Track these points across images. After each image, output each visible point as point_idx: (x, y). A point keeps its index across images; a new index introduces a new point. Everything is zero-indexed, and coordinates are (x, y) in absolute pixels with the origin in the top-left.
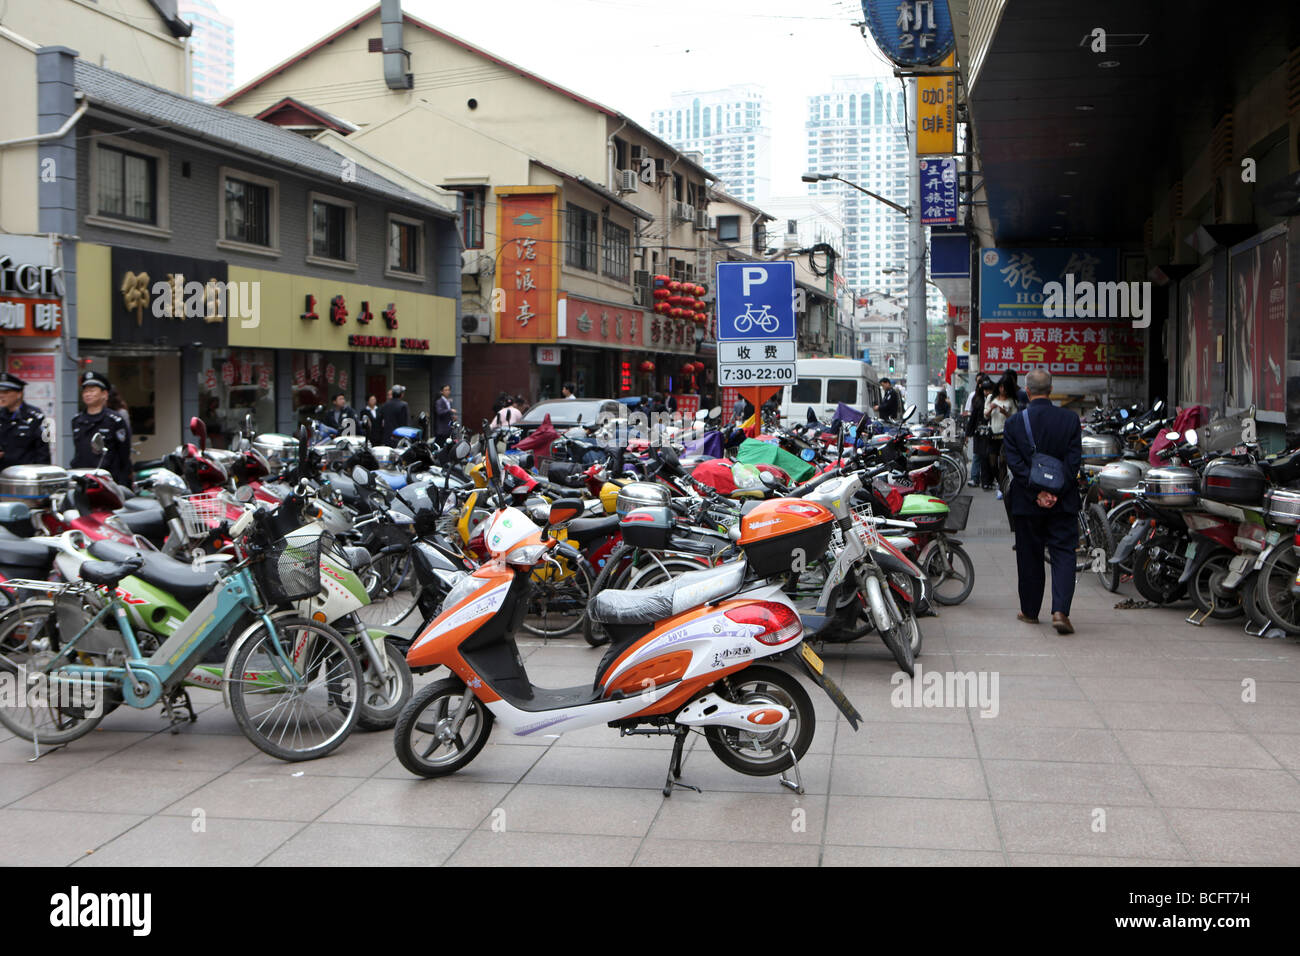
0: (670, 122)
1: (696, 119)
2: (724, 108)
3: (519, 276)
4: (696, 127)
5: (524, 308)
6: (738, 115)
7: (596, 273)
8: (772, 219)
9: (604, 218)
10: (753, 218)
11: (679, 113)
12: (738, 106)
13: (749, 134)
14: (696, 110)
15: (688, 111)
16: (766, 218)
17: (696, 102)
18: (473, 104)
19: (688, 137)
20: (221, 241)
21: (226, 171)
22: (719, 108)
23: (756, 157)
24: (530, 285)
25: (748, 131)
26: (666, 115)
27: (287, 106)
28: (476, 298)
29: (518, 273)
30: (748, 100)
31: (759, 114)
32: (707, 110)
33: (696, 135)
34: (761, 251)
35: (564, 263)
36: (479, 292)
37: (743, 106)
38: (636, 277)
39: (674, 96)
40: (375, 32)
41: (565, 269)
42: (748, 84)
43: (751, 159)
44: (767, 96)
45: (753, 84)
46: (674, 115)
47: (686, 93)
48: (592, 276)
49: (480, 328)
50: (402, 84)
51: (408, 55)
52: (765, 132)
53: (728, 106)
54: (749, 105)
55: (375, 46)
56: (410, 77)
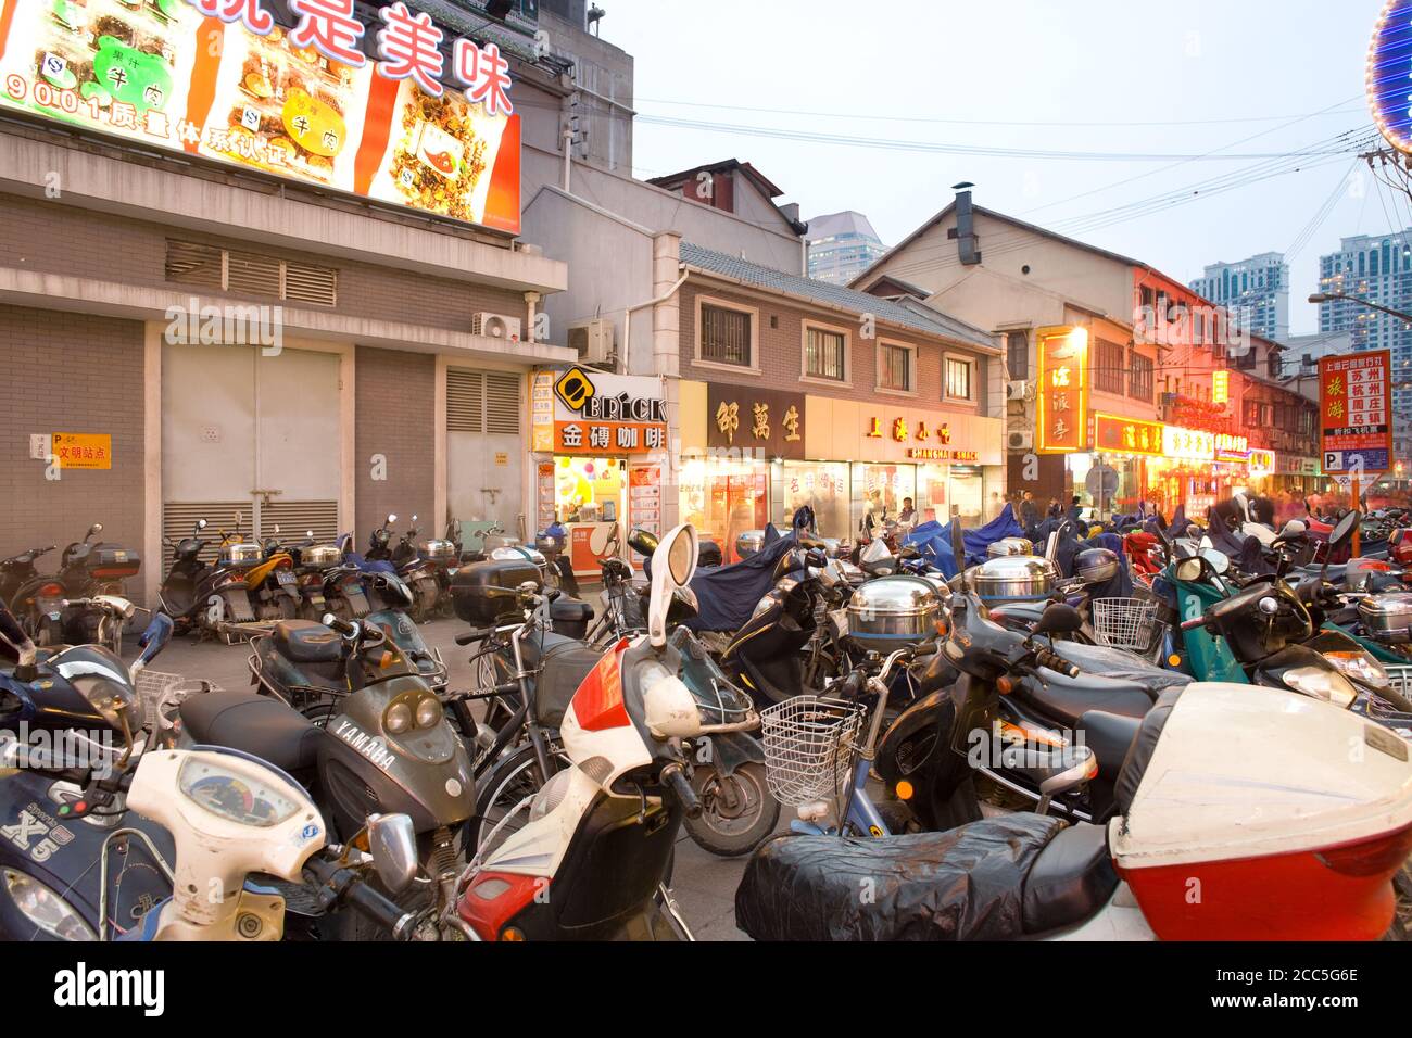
0: (1205, 289)
1: (1226, 285)
2: (1249, 275)
3: (1056, 400)
4: (1226, 291)
5: (1059, 425)
6: (1260, 278)
7: (1123, 394)
8: (1286, 349)
9: (1129, 350)
10: (1267, 349)
11: (1212, 282)
12: (1261, 271)
13: (1270, 293)
14: (1226, 278)
15: (1219, 280)
16: (1280, 348)
17: (1226, 272)
18: (1026, 270)
19: (1219, 299)
20: (803, 378)
21: (806, 323)
22: (1245, 275)
23: (1276, 316)
24: (1065, 406)
25: (1269, 290)
26: (1201, 284)
27: (884, 282)
28: (1021, 418)
29: (1055, 397)
30: (1269, 266)
31: (1278, 276)
32: (1235, 277)
33: (1226, 297)
34: (1275, 376)
35: (1093, 386)
36: (1023, 414)
37: (1265, 271)
38: (1158, 398)
39: (1207, 269)
40: (952, 224)
41: (1094, 391)
42: (1269, 254)
43: (1271, 313)
44: (1285, 261)
45: (1273, 253)
46: (1208, 283)
47: (1220, 265)
48: (1119, 397)
49: (1024, 442)
50: (971, 259)
51: (976, 237)
52: (1284, 290)
53: (1252, 273)
54: (1270, 270)
55: (952, 234)
56: (979, 254)
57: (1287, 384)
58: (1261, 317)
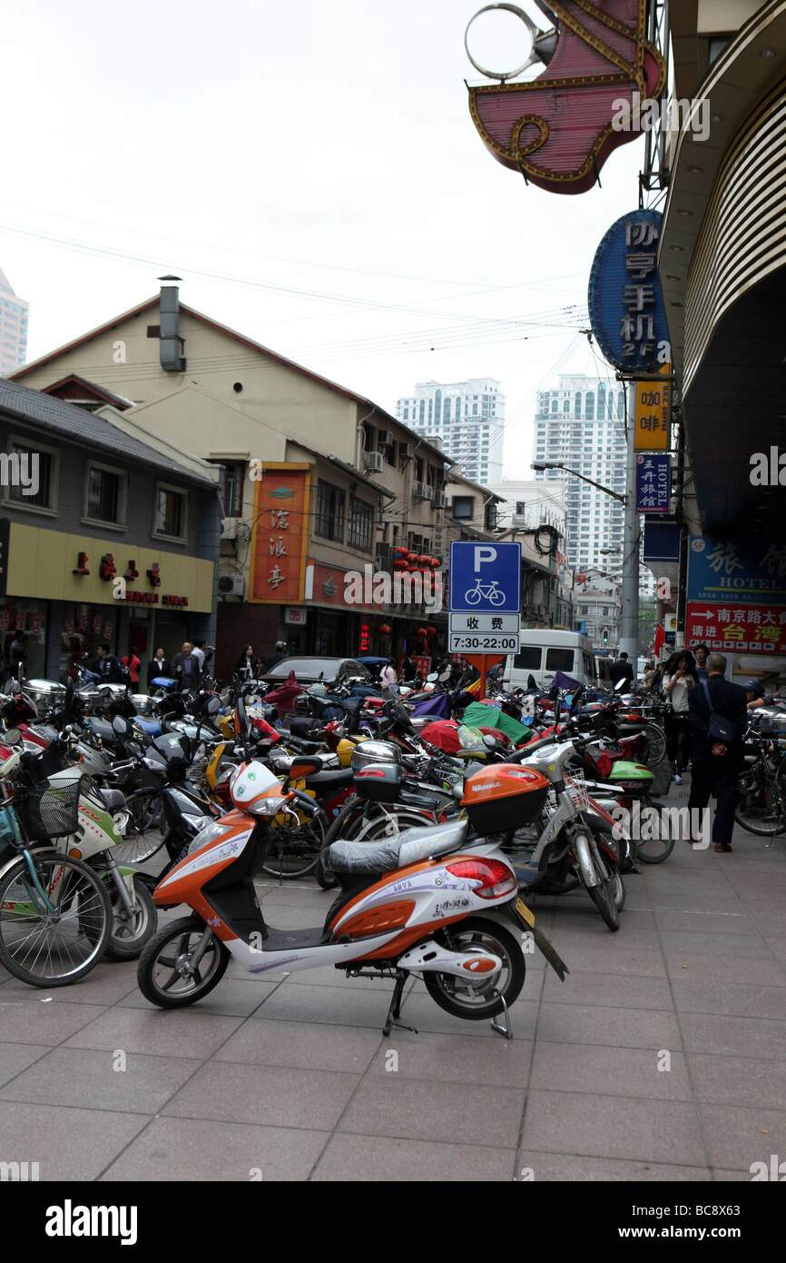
0: (414, 410)
1: (438, 407)
2: (463, 399)
3: (273, 543)
4: (438, 415)
5: (275, 572)
6: (475, 406)
7: (342, 543)
8: (503, 501)
9: (351, 495)
10: (485, 499)
11: (423, 402)
12: (476, 398)
13: (485, 424)
14: (438, 400)
15: (431, 401)
16: (497, 499)
17: (438, 393)
18: (238, 387)
19: (430, 423)
20: (5, 501)
22: (459, 399)
23: (490, 444)
24: (281, 551)
25: (484, 420)
26: (411, 403)
27: (72, 382)
28: (233, 561)
29: (272, 540)
30: (485, 393)
31: (494, 406)
32: (448, 400)
33: (437, 423)
34: (491, 529)
35: (313, 533)
36: (235, 556)
37: (480, 398)
38: (377, 548)
39: (418, 387)
40: (154, 320)
41: (314, 538)
42: (486, 379)
43: (485, 446)
44: (502, 390)
45: (490, 379)
46: (418, 403)
47: (430, 385)
48: (338, 545)
49: (234, 588)
50: (175, 366)
51: (182, 341)
52: (499, 422)
53: (467, 398)
54: (485, 397)
55: (153, 332)
56: (183, 361)
57: (502, 537)
58: (474, 450)
